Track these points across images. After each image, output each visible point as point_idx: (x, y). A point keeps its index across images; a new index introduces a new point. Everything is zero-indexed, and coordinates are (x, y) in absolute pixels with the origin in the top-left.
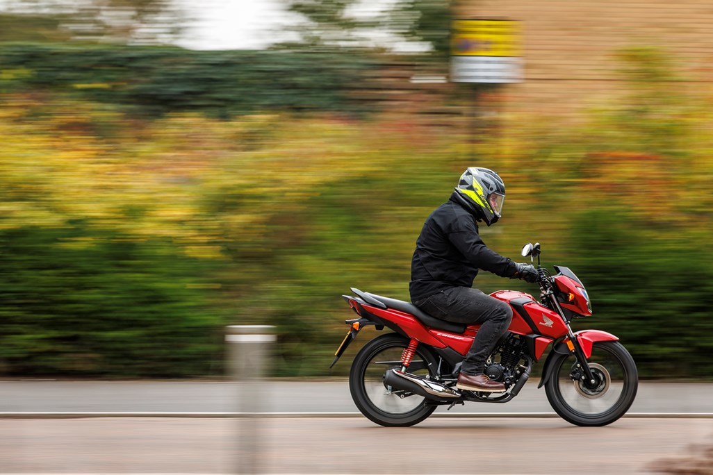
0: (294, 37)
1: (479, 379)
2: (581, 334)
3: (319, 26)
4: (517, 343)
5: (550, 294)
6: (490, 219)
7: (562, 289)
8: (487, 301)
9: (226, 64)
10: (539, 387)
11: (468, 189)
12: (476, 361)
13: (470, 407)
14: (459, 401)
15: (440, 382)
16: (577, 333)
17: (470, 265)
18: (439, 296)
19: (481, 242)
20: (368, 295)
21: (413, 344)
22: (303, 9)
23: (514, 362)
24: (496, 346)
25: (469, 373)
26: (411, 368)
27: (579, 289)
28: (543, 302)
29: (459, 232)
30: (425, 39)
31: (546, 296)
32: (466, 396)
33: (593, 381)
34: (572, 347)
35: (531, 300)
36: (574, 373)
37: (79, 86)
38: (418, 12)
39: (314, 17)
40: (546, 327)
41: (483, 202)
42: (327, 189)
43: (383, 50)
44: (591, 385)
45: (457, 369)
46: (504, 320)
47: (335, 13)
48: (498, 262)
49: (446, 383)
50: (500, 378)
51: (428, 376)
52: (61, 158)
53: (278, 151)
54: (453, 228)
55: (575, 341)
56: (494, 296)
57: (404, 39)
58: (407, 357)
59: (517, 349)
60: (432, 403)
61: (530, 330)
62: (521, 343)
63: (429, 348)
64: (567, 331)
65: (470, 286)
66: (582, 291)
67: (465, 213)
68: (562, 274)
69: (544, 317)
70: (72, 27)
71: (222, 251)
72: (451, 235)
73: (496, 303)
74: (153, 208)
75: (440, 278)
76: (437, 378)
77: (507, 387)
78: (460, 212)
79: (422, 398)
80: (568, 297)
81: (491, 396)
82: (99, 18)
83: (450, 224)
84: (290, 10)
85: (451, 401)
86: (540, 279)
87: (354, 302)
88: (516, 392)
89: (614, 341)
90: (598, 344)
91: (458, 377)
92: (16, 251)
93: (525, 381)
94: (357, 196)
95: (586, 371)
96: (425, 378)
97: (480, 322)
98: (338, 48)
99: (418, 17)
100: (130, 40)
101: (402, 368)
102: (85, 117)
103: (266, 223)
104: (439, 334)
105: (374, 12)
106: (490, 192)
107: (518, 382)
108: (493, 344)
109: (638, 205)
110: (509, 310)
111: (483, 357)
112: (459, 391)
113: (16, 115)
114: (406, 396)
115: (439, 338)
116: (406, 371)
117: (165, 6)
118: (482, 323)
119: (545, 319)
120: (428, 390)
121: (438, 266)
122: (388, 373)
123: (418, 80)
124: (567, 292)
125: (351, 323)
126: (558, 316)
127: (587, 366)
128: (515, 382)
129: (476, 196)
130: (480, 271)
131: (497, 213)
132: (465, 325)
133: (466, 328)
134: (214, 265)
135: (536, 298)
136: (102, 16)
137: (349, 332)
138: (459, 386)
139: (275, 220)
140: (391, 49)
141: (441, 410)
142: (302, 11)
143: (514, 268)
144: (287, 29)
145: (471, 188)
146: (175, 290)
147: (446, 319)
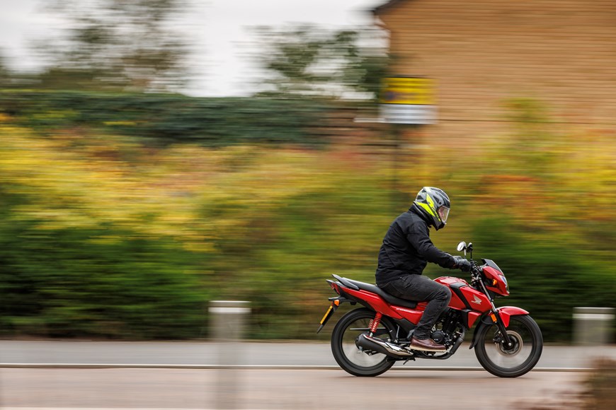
0: (271, 88)
1: (427, 342)
2: (501, 310)
3: (292, 80)
4: (454, 315)
5: (479, 280)
6: (438, 225)
7: (488, 276)
8: (433, 285)
9: (220, 108)
10: (470, 348)
11: (423, 202)
12: (424, 329)
13: (420, 362)
14: (412, 358)
15: (398, 344)
16: (499, 309)
17: (422, 259)
18: (399, 281)
19: (430, 242)
20: (345, 279)
21: (378, 316)
22: (279, 67)
23: (452, 330)
24: (440, 317)
25: (419, 338)
26: (377, 334)
27: (501, 276)
28: (474, 285)
29: (415, 233)
30: (370, 90)
31: (475, 281)
32: (417, 354)
33: (510, 344)
34: (495, 320)
35: (464, 284)
36: (496, 338)
37: (109, 123)
38: (365, 70)
39: (288, 73)
40: (476, 304)
41: (434, 212)
42: (293, 201)
43: (333, 98)
44: (509, 347)
45: (410, 334)
46: (445, 300)
47: (298, 70)
48: (442, 256)
49: (402, 345)
50: (442, 341)
51: (389, 340)
52: (93, 177)
53: (258, 172)
54: (410, 230)
55: (497, 314)
56: (437, 281)
57: (354, 90)
58: (374, 325)
59: (455, 320)
60: (391, 359)
61: (464, 306)
62: (457, 315)
63: (390, 319)
64: (491, 307)
65: (421, 274)
66: (502, 278)
67: (420, 220)
68: (487, 265)
69: (474, 296)
70: (103, 79)
71: (215, 247)
72: (409, 235)
73: (440, 286)
74: (159, 214)
75: (399, 267)
76: (396, 341)
77: (447, 348)
78: (416, 219)
79: (384, 356)
80: (492, 283)
81: (435, 355)
82: (123, 73)
83: (408, 228)
84: (270, 68)
85: (406, 358)
86: (472, 269)
87: (335, 285)
88: (453, 351)
89: (526, 315)
90: (515, 317)
91: (411, 340)
92: (65, 246)
93: (460, 344)
94: (314, 207)
95: (505, 336)
96: (387, 341)
97: (428, 300)
98: (299, 96)
99: (364, 74)
100: (146, 90)
101: (370, 333)
102: (114, 147)
103: (247, 226)
104: (398, 309)
105: (332, 69)
106: (439, 205)
107: (455, 344)
108: (437, 317)
109: (517, 215)
110: (449, 292)
111: (430, 326)
112: (412, 351)
113: (64, 145)
114: (373, 354)
115: (397, 312)
116: (373, 336)
117: (172, 64)
118: (430, 301)
119: (476, 298)
120: (389, 350)
121: (399, 258)
122: (360, 337)
123: (359, 120)
124: (491, 278)
125: (333, 300)
126: (484, 296)
127: (506, 333)
128: (453, 344)
129: (429, 208)
130: (428, 263)
131: (444, 222)
132: (416, 302)
133: (417, 305)
134: (208, 257)
135: (469, 283)
136: (125, 71)
137: (331, 307)
138: (412, 347)
139: (254, 223)
140: (339, 97)
141: (398, 364)
142: (279, 69)
143: (453, 261)
144: (267, 81)
145: (425, 202)
146: (175, 275)
147: (402, 297)
